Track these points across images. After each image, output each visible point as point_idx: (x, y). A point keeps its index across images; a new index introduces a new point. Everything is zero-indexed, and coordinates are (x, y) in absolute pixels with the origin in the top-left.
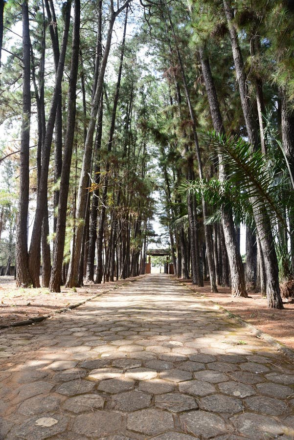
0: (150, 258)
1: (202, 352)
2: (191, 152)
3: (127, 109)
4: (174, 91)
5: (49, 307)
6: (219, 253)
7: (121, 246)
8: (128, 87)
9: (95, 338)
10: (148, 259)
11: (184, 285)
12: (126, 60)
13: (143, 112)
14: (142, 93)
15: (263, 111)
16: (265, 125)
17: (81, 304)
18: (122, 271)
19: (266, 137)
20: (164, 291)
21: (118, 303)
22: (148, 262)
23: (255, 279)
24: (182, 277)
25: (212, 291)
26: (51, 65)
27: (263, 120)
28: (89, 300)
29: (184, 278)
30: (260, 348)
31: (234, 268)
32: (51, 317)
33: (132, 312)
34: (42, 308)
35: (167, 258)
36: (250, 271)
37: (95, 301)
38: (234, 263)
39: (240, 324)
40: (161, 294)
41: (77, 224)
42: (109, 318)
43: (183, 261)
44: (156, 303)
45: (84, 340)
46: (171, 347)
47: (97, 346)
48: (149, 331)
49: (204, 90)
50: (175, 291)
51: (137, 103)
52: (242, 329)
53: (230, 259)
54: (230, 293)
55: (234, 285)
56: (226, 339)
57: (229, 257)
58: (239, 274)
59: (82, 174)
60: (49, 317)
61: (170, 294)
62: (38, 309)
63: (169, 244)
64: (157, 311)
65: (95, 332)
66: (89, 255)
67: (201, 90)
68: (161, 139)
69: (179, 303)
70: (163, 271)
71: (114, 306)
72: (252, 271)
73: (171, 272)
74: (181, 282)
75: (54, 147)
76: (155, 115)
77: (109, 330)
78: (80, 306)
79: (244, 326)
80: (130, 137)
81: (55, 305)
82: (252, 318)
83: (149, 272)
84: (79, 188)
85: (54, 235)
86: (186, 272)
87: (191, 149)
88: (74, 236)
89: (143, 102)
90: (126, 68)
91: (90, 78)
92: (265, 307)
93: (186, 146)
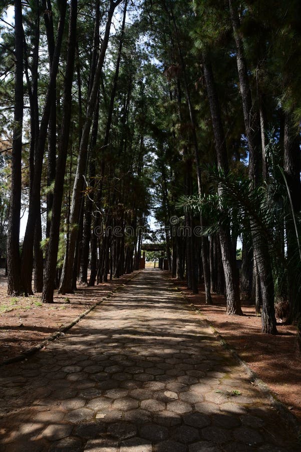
0: (144, 253)
1: (197, 409)
2: (189, 155)
3: (124, 100)
4: (174, 86)
5: (41, 329)
6: (214, 258)
7: (115, 243)
8: (126, 77)
9: (90, 385)
10: (142, 253)
11: (179, 290)
12: (124, 50)
13: (141, 104)
14: (140, 83)
15: (266, 127)
16: (267, 142)
17: (74, 324)
18: (116, 269)
19: (268, 154)
20: (159, 302)
21: (113, 321)
22: (142, 257)
23: (250, 290)
24: (177, 277)
25: (206, 302)
26: (45, 53)
27: (266, 136)
28: (83, 317)
29: (178, 278)
30: (254, 400)
31: (230, 285)
32: (44, 348)
33: (126, 338)
34: (35, 332)
35: (162, 253)
36: (246, 280)
37: (89, 318)
38: (230, 280)
39: (234, 362)
40: (155, 307)
41: (71, 229)
42: (103, 350)
43: (178, 260)
44: (151, 323)
45: (79, 387)
46: (166, 401)
47: (92, 399)
48: (144, 373)
49: (205, 91)
50: (170, 300)
51: (135, 93)
52: (237, 368)
53: (226, 276)
54: (225, 304)
55: (230, 302)
56: (221, 387)
57: (225, 273)
58: (234, 292)
59: (76, 176)
60: (42, 347)
61: (165, 307)
62: (31, 334)
63: (164, 239)
64: (152, 337)
65: (89, 374)
66: (82, 256)
67: (202, 92)
68: (160, 136)
69: (174, 322)
70: (157, 265)
71: (107, 327)
72: (247, 280)
73: (166, 268)
74: (176, 284)
75: (47, 144)
76: (153, 107)
77: (103, 371)
78: (74, 327)
79: (238, 364)
80: (127, 132)
81: (48, 327)
82: (246, 350)
83: (143, 267)
84: (74, 191)
85: (46, 241)
86: (181, 272)
87: (190, 152)
88: (68, 241)
89: (141, 93)
90: (125, 57)
91: (86, 66)
92: (258, 330)
93: (184, 147)
